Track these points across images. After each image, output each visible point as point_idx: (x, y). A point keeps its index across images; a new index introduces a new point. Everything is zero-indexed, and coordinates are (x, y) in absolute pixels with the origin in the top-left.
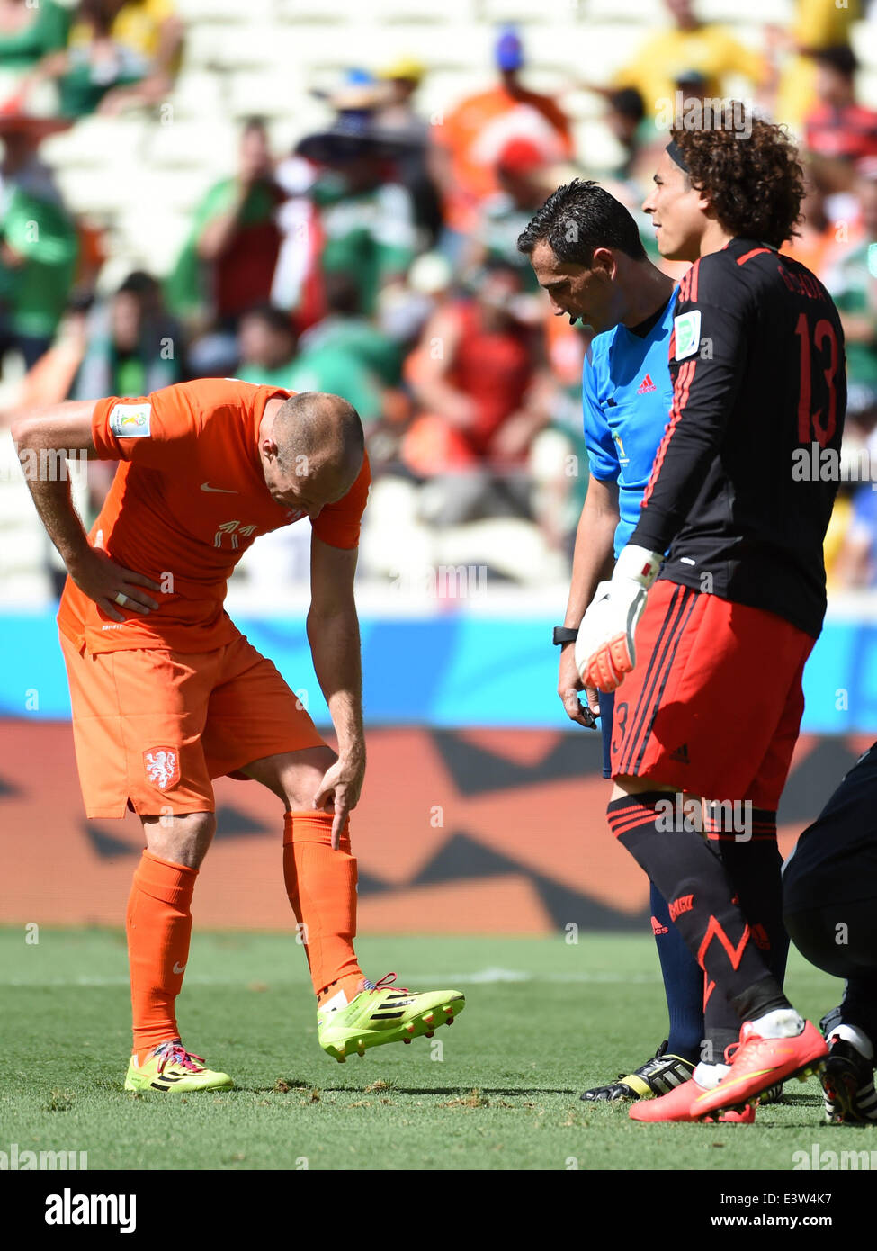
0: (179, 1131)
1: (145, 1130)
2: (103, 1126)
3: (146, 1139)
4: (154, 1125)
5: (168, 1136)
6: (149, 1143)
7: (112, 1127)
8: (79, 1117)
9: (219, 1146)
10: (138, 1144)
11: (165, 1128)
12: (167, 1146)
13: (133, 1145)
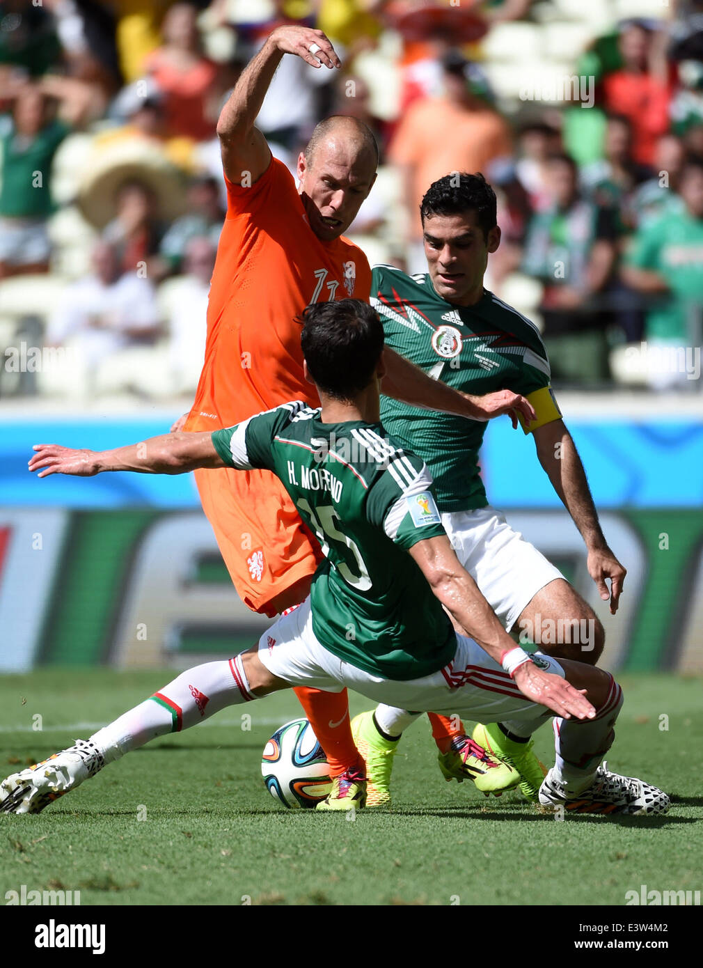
0: (574, 835)
1: (548, 835)
2: (514, 833)
3: (549, 842)
4: (555, 831)
5: (566, 840)
6: (550, 845)
7: (522, 834)
8: (496, 826)
9: (607, 848)
10: (542, 846)
11: (564, 833)
12: (565, 847)
13: (538, 848)
